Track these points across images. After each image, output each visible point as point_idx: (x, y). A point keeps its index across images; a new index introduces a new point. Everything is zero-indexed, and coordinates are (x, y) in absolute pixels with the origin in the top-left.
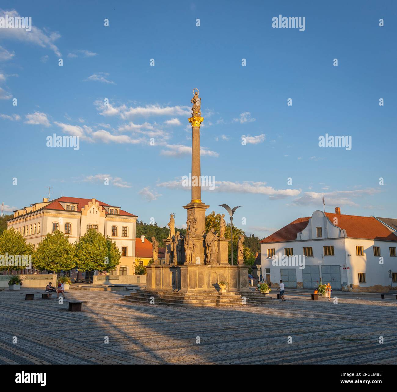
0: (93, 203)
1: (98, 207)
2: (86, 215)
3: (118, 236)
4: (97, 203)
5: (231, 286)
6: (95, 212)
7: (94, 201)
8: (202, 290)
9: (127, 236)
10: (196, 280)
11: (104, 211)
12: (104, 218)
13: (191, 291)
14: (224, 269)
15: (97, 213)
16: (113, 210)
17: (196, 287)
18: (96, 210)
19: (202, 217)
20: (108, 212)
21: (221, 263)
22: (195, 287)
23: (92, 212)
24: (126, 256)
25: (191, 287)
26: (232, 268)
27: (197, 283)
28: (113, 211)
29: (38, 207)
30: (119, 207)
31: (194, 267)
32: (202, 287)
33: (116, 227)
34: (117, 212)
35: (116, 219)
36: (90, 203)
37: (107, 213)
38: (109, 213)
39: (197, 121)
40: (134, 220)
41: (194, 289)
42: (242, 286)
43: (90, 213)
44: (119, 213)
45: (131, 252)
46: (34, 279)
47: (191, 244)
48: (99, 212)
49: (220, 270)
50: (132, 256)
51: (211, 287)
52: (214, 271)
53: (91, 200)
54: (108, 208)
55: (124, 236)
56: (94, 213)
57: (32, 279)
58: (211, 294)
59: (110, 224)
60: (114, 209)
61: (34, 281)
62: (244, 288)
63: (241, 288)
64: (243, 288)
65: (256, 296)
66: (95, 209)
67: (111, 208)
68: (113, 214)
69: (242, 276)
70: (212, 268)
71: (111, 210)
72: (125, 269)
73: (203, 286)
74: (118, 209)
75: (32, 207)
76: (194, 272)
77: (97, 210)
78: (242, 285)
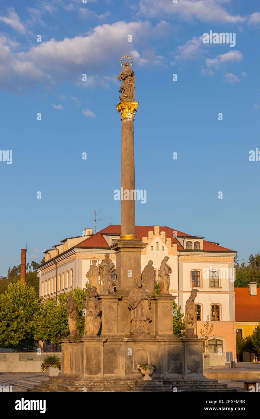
0: (156, 233)
1: (164, 240)
2: (145, 254)
3: (202, 287)
4: (163, 233)
5: (171, 370)
6: (160, 248)
7: (157, 229)
8: (112, 377)
9: (218, 287)
10: (99, 362)
11: (175, 246)
12: (176, 257)
13: (88, 378)
14: (157, 343)
15: (163, 250)
16: (191, 242)
17: (99, 373)
18: (161, 244)
19: (135, 261)
20: (183, 247)
21: (159, 335)
22: (97, 372)
23: (155, 248)
24: (219, 320)
25: (91, 373)
26: (172, 343)
27: (102, 366)
28: (192, 246)
29: (71, 243)
30: (202, 238)
31: (95, 342)
32: (114, 373)
33: (199, 272)
34: (199, 246)
35: (198, 258)
36: (150, 233)
37: (181, 249)
38: (185, 248)
39: (127, 110)
40: (229, 257)
41: (95, 375)
42: (189, 371)
43: (152, 250)
44: (202, 248)
45: (227, 314)
46: (32, 359)
47: (91, 307)
48: (167, 247)
49: (152, 346)
50: (229, 321)
51: (133, 373)
52: (140, 347)
53: (152, 229)
54: (182, 239)
55: (214, 287)
56: (158, 250)
57: (28, 359)
58: (121, 383)
59: (188, 267)
60: (193, 241)
61: (31, 362)
62: (194, 374)
63: (186, 374)
64: (191, 375)
65: (207, 387)
66: (159, 243)
67: (187, 240)
68: (191, 251)
69: (190, 355)
70: (136, 343)
71: (189, 243)
72: (219, 342)
73: (115, 371)
74: (201, 241)
75: (63, 245)
76: (95, 350)
77: (164, 245)
78: (188, 369)
